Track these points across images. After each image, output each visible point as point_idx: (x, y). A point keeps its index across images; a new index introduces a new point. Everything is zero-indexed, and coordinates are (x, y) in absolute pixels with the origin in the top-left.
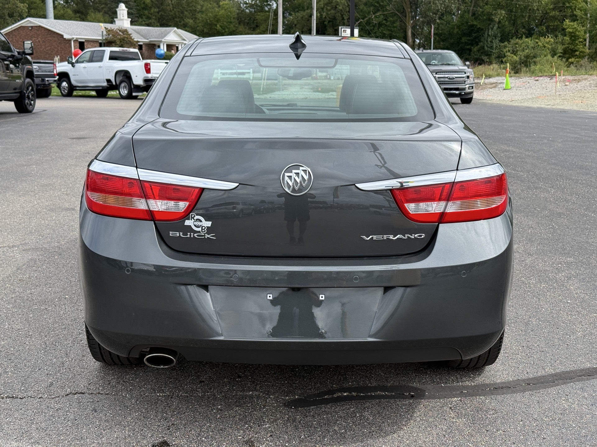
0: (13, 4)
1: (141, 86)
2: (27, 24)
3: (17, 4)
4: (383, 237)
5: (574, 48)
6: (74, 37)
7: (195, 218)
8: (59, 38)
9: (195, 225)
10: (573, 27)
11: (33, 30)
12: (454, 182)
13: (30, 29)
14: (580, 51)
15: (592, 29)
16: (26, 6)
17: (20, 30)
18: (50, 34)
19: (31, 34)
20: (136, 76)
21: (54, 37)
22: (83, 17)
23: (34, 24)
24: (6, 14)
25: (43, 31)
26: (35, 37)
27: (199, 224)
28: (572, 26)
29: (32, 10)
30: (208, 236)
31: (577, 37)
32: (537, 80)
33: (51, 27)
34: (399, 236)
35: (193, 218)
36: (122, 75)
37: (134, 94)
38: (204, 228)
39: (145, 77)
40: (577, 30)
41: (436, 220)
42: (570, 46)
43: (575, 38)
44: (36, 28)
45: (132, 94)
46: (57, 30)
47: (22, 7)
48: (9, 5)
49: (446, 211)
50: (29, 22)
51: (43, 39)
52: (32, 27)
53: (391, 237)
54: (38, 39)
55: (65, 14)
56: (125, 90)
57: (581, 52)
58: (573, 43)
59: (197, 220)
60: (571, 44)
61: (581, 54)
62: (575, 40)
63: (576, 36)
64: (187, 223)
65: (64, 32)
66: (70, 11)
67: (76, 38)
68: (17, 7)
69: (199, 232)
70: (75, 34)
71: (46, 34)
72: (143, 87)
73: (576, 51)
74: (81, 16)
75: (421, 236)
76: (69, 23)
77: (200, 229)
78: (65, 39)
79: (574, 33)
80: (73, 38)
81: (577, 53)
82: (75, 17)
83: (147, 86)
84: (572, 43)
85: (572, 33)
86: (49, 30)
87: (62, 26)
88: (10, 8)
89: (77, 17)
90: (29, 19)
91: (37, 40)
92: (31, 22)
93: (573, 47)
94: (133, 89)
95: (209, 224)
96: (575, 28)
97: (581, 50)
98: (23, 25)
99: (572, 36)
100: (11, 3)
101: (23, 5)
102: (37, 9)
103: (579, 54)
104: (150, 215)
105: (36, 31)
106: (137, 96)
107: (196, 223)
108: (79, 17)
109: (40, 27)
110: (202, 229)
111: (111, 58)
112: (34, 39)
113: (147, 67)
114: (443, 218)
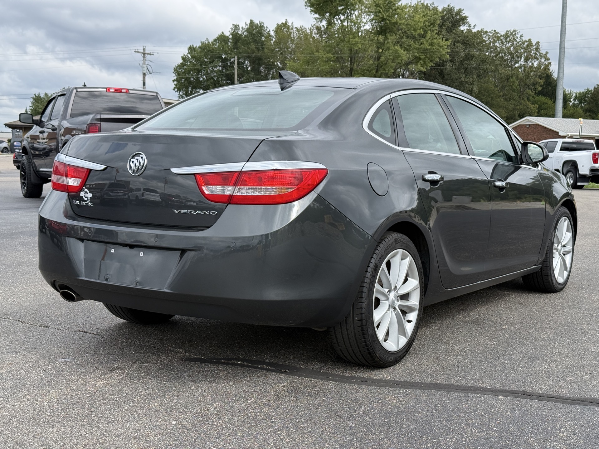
0: (524, 105)
1: (588, 176)
2: (525, 123)
3: (528, 105)
4: (187, 212)
6: (568, 133)
8: (554, 135)
11: (530, 128)
12: (241, 171)
13: (528, 127)
16: (536, 107)
17: (518, 128)
18: (546, 132)
19: (528, 132)
20: (583, 166)
21: (549, 134)
22: (594, 115)
23: (532, 122)
24: (517, 115)
25: (539, 129)
26: (531, 135)
29: (542, 111)
33: (548, 125)
34: (198, 211)
36: (570, 165)
37: (579, 184)
39: (591, 167)
41: (226, 200)
44: (533, 126)
45: (576, 184)
46: (553, 127)
47: (532, 108)
48: (521, 106)
49: (234, 194)
50: (527, 120)
51: (538, 137)
52: (529, 125)
53: (192, 212)
54: (534, 136)
55: (574, 113)
56: (571, 179)
65: (559, 130)
66: (580, 111)
67: (571, 135)
68: (528, 108)
70: (571, 131)
71: (542, 131)
72: (590, 177)
74: (591, 115)
75: (214, 213)
76: (567, 121)
78: (560, 135)
80: (568, 135)
82: (585, 116)
83: (593, 175)
86: (546, 128)
87: (559, 123)
88: (521, 109)
89: (587, 116)
90: (527, 118)
91: (533, 138)
92: (529, 121)
94: (578, 179)
98: (521, 124)
100: (522, 104)
101: (533, 105)
102: (547, 109)
105: (533, 129)
106: (583, 186)
108: (590, 115)
109: (537, 125)
111: (563, 149)
112: (530, 136)
113: (595, 157)
114: (231, 200)
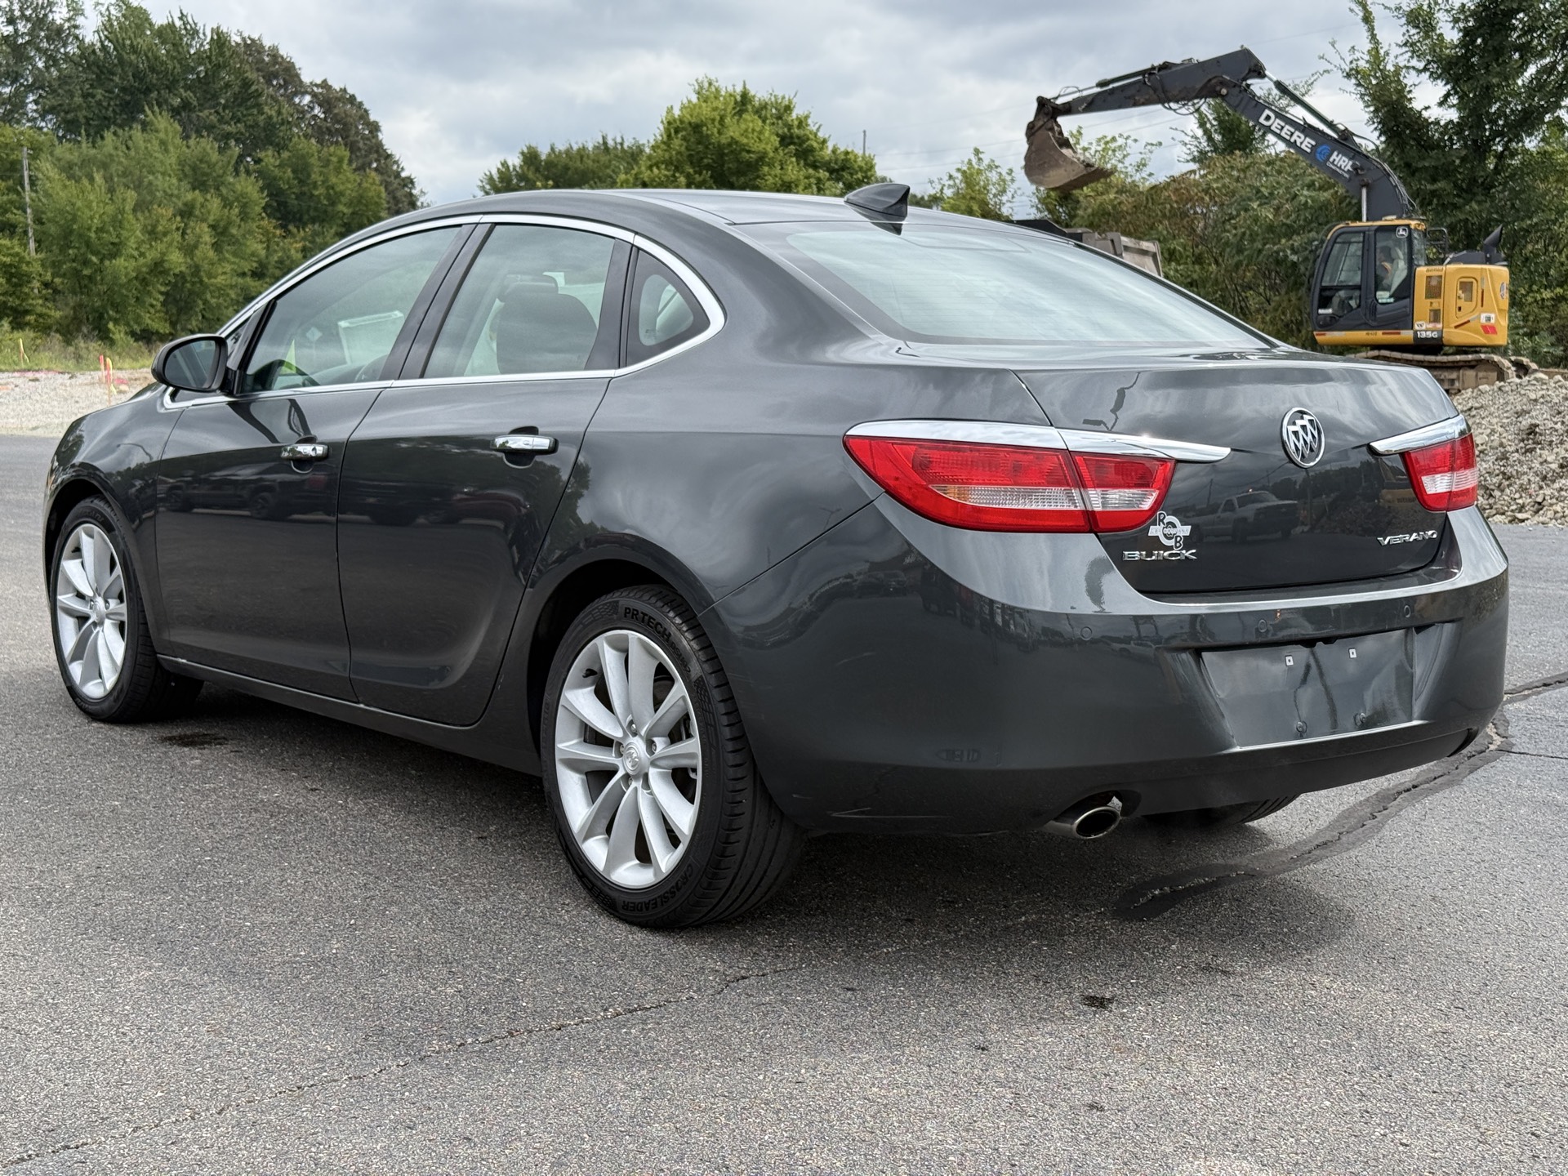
5: (20, 305)
7: (1165, 521)
9: (1165, 535)
10: (12, 251)
14: (38, 312)
15: (60, 258)
27: (1172, 531)
28: (8, 249)
30: (1187, 554)
31: (25, 278)
32: (36, 380)
35: (1162, 521)
38: (1178, 539)
40: (22, 260)
42: (11, 299)
43: (19, 279)
57: (40, 315)
58: (18, 293)
59: (1169, 523)
60: (11, 296)
61: (41, 320)
62: (21, 285)
63: (23, 275)
64: (1155, 531)
69: (1171, 548)
73: (27, 312)
77: (1171, 543)
79: (15, 267)
81: (30, 318)
84: (14, 293)
85: (11, 265)
93: (17, 302)
95: (1185, 530)
96: (18, 254)
97: (39, 309)
99: (12, 275)
103: (36, 321)
104: (1089, 522)
107: (1167, 531)
110: (1176, 542)
